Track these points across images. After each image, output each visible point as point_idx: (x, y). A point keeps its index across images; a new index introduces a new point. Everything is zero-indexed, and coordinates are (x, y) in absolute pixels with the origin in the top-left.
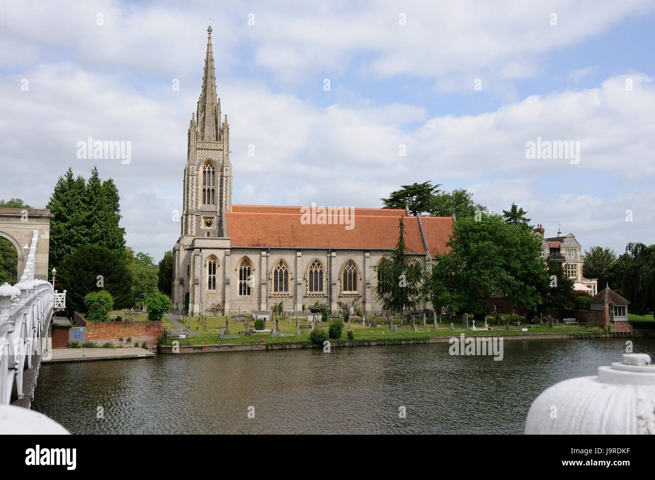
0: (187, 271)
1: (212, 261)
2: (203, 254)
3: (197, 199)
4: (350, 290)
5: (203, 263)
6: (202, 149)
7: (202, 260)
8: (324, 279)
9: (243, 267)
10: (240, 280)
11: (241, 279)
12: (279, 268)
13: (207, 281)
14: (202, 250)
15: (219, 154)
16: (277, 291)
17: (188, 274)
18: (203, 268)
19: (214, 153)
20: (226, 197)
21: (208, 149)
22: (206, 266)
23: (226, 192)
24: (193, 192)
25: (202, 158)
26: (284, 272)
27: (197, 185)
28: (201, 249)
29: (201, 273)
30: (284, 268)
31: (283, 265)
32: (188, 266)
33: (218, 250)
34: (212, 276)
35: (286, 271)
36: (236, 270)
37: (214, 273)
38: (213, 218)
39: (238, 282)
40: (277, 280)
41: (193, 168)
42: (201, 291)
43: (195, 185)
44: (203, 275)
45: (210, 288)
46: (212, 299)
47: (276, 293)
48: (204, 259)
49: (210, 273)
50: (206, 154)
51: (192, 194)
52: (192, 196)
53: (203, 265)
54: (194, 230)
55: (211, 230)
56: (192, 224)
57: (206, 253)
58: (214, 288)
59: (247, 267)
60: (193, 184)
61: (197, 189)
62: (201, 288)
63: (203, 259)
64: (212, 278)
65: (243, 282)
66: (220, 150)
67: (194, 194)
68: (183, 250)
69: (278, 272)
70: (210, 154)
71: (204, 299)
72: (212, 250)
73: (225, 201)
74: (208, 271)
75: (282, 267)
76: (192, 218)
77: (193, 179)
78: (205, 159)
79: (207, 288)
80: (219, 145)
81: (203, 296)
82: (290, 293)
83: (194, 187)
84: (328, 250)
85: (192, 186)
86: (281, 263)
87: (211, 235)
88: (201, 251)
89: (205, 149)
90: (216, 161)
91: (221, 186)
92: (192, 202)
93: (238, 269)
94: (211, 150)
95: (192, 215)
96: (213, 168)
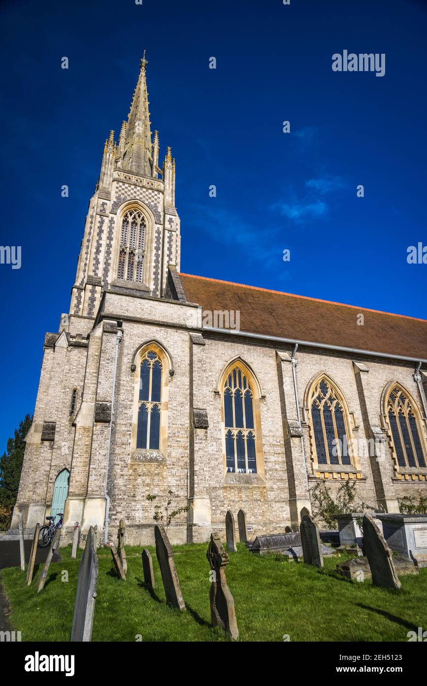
0: (68, 403)
1: (152, 362)
2: (126, 339)
3: (107, 264)
5: (126, 360)
6: (124, 182)
7: (121, 354)
9: (233, 390)
10: (227, 425)
11: (228, 423)
12: (319, 398)
13: (135, 421)
14: (125, 325)
15: (156, 197)
16: (325, 462)
17: (72, 413)
18: (125, 378)
19: (147, 193)
21: (135, 185)
22: (133, 370)
24: (99, 245)
25: (122, 196)
26: (333, 409)
27: (110, 238)
28: (120, 320)
29: (117, 393)
30: (331, 399)
31: (329, 390)
32: (75, 391)
33: (170, 330)
34: (150, 406)
35: (338, 410)
36: (217, 393)
37: (157, 397)
39: (224, 432)
40: (321, 431)
41: (103, 204)
42: (112, 453)
44: (122, 397)
45: (141, 444)
47: (325, 467)
48: (129, 351)
49: (143, 395)
50: (132, 191)
52: (98, 252)
53: (125, 367)
57: (135, 335)
58: (155, 445)
59: (243, 391)
60: (101, 231)
61: (109, 246)
62: (113, 442)
63: (125, 351)
64: (149, 411)
65: (235, 431)
66: (159, 191)
67: (103, 249)
68: (65, 344)
69: (321, 408)
70: (138, 193)
71: (120, 482)
72: (154, 329)
74: (138, 386)
75: (328, 395)
76: (93, 292)
77: (102, 222)
78: (128, 198)
79: (133, 441)
80: (156, 184)
81: (118, 470)
82: (359, 468)
83: (104, 236)
86: (323, 387)
88: (120, 325)
89: (130, 184)
90: (149, 206)
91: (157, 249)
92: (98, 262)
93: (222, 394)
94: (143, 187)
95: (94, 285)
96: (143, 219)
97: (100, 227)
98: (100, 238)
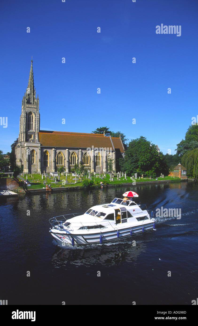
0: (22, 156)
1: (33, 152)
4: (86, 164)
5: (30, 152)
6: (28, 108)
8: (76, 160)
9: (45, 155)
10: (44, 160)
12: (59, 155)
15: (35, 110)
20: (38, 127)
21: (31, 108)
22: (30, 154)
23: (37, 125)
26: (61, 157)
30: (61, 155)
32: (23, 154)
33: (35, 147)
35: (62, 157)
37: (34, 157)
38: (32, 135)
40: (58, 160)
41: (24, 115)
43: (25, 121)
46: (33, 167)
47: (58, 165)
51: (24, 125)
54: (25, 140)
55: (31, 140)
56: (24, 137)
57: (31, 149)
58: (34, 163)
59: (47, 155)
60: (24, 121)
64: (33, 159)
66: (36, 108)
68: (21, 147)
69: (59, 157)
70: (31, 110)
71: (30, 167)
72: (33, 148)
73: (37, 128)
76: (24, 135)
78: (29, 111)
79: (31, 163)
80: (35, 106)
82: (64, 165)
84: (78, 148)
85: (24, 122)
86: (60, 153)
87: (31, 142)
89: (29, 108)
90: (34, 112)
91: (35, 122)
92: (24, 128)
93: (43, 155)
94: (32, 108)
95: (24, 133)
96: (32, 115)
97: (24, 120)
98: (24, 123)
